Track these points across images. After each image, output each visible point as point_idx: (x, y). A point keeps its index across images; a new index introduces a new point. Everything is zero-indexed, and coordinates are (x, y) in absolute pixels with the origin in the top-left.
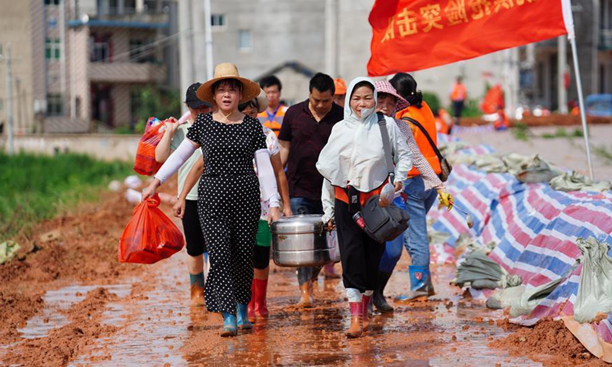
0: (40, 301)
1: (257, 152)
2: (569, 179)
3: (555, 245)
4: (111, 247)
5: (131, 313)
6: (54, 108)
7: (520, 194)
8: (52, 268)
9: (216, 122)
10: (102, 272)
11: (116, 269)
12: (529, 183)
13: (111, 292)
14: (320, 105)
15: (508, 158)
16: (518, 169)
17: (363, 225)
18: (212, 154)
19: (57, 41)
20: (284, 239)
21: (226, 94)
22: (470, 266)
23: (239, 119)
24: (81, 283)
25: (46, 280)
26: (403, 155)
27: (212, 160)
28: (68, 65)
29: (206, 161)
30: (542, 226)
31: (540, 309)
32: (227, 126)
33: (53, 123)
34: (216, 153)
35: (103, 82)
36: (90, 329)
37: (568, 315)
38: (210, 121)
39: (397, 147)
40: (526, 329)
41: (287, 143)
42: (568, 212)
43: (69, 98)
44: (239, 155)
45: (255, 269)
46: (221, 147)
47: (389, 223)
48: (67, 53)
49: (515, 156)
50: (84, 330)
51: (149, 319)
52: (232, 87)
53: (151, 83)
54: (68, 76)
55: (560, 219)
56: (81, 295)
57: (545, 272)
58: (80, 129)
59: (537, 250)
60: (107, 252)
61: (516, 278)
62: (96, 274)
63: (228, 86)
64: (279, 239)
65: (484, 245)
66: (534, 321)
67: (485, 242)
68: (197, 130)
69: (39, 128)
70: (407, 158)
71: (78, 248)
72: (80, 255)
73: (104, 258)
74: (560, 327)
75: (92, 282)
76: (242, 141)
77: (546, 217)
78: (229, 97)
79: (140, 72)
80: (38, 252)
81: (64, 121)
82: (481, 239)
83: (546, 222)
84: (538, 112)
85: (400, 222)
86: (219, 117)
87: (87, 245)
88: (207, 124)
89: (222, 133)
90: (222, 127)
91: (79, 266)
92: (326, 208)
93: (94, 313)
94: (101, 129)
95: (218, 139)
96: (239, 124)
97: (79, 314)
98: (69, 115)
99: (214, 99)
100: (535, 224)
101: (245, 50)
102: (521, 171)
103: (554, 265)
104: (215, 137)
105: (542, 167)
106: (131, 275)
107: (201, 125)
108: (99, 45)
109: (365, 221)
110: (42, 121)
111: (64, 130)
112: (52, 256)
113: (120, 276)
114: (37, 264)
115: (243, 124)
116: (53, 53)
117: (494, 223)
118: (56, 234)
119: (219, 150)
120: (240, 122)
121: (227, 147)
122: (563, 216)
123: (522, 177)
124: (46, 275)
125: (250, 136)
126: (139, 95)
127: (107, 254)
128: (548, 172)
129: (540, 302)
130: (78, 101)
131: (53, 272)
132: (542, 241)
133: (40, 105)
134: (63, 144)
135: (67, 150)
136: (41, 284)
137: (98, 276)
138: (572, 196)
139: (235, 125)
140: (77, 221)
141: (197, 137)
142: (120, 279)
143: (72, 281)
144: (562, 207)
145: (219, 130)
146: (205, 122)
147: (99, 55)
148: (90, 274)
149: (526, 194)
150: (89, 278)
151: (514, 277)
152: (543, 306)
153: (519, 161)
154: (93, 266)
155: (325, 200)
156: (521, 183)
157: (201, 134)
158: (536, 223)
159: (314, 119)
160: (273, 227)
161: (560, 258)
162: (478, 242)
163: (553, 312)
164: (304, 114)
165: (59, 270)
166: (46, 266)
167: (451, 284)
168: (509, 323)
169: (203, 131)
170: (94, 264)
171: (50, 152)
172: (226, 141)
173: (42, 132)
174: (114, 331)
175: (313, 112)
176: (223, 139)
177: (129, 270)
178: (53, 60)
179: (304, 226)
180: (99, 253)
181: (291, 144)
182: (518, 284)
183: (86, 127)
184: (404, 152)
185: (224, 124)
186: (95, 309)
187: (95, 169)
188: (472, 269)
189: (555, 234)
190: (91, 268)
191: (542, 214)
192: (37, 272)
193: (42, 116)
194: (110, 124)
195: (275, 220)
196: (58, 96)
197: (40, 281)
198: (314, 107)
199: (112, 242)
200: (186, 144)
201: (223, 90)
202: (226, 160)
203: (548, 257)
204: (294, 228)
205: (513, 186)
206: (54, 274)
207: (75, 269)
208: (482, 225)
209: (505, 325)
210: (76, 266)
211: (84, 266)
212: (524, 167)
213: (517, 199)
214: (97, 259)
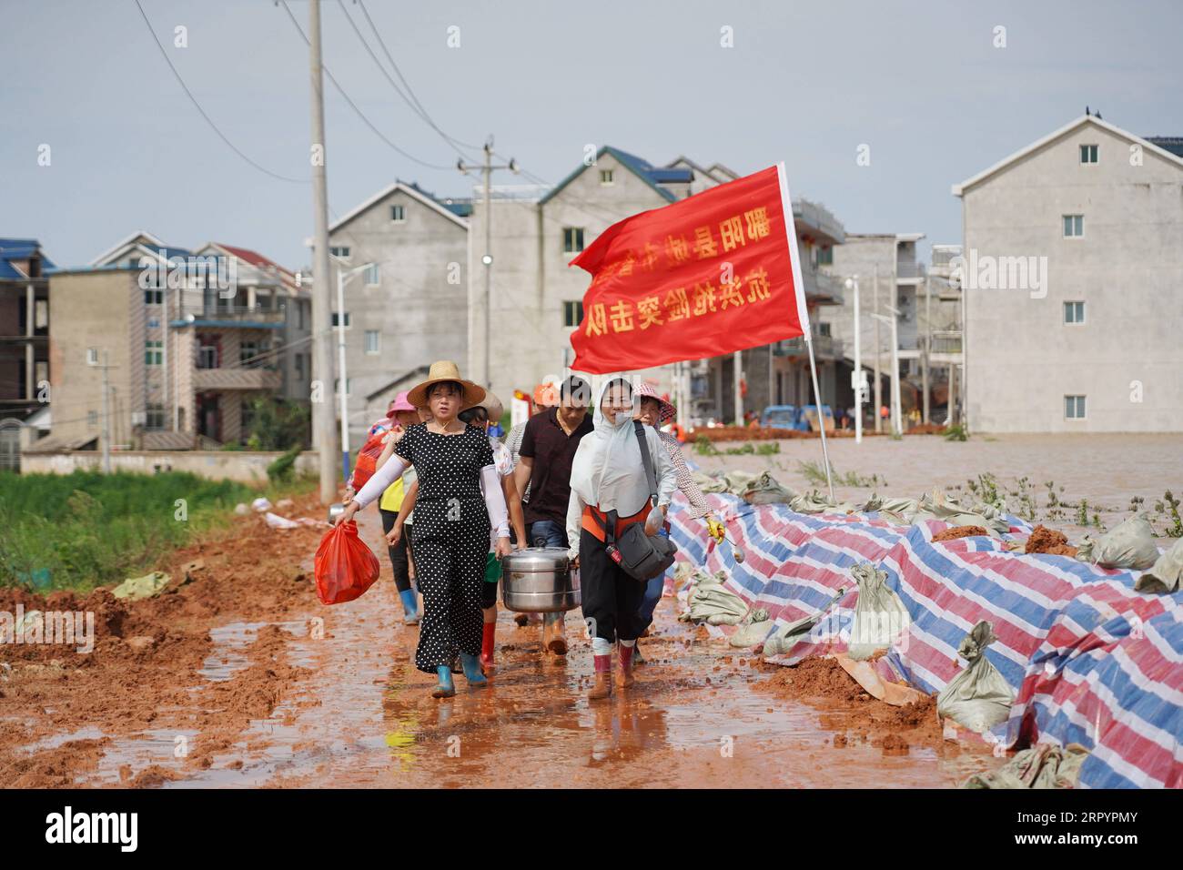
0: (209, 640)
1: (484, 468)
2: (810, 499)
3: (808, 573)
4: (273, 579)
5: (320, 654)
6: (154, 422)
7: (749, 517)
8: (211, 602)
9: (433, 434)
10: (268, 607)
11: (284, 603)
12: (757, 504)
13: (286, 629)
14: (573, 415)
15: (731, 475)
16: (744, 487)
17: (619, 560)
18: (429, 472)
19: (159, 345)
20: (520, 577)
21: (444, 400)
22: (706, 599)
23: (460, 429)
24: (245, 619)
25: (206, 616)
26: (667, 471)
27: (430, 480)
28: (170, 373)
29: (421, 481)
30: (788, 553)
31: (800, 646)
32: (447, 438)
33: (153, 438)
34: (435, 471)
35: (209, 391)
36: (283, 671)
37: (838, 652)
38: (424, 433)
39: (659, 463)
40: (788, 669)
41: (529, 460)
42: (823, 536)
43: (171, 408)
44: (464, 473)
45: (484, 610)
46: (441, 463)
47: (651, 556)
48: (170, 359)
49: (739, 473)
50: (277, 672)
51: (346, 660)
52: (452, 392)
53: (266, 391)
54: (171, 385)
55: (813, 544)
56: (251, 633)
57: (798, 604)
58: (183, 445)
59: (785, 579)
60: (270, 584)
61: (763, 612)
62: (262, 609)
63: (446, 390)
64: (513, 578)
65: (711, 575)
66: (795, 660)
67: (712, 572)
68: (408, 445)
69: (137, 444)
70: (671, 475)
71: (233, 580)
72: (238, 588)
73: (267, 591)
74: (834, 666)
75: (257, 619)
76: (466, 456)
77: (792, 542)
78: (446, 404)
79: (251, 378)
80: (192, 584)
81: (166, 435)
82: (707, 568)
83: (795, 548)
84: (711, 425)
85: (666, 555)
86: (434, 428)
87: (241, 576)
88: (421, 436)
89: (441, 446)
90: (440, 439)
91: (239, 600)
92: (573, 540)
93: (277, 654)
94: (208, 445)
95: (436, 454)
96: (461, 435)
97: (261, 654)
98: (171, 429)
99: (428, 404)
100: (778, 550)
101: (372, 353)
102: (747, 490)
103: (810, 596)
104: (433, 452)
105: (772, 485)
106: (302, 611)
107: (413, 438)
108: (206, 348)
109: (621, 555)
110: (140, 435)
111: (167, 447)
112: (207, 588)
113: (289, 612)
114: (193, 597)
115: (465, 435)
116: (154, 358)
117: (721, 550)
118: (199, 563)
119: (438, 468)
120: (462, 432)
121: (448, 463)
122: (817, 541)
123: (749, 497)
124: (206, 610)
125: (476, 449)
126: (253, 405)
127: (271, 587)
128: (778, 492)
129: (799, 638)
130: (181, 411)
131: (213, 607)
132: (790, 569)
133: (139, 417)
134: (164, 461)
135: (169, 468)
136: (201, 621)
137: (265, 611)
138: (820, 519)
139: (456, 436)
140: (217, 549)
141: (409, 453)
142: (290, 615)
143: (235, 617)
144: (811, 531)
145: (437, 443)
146: (418, 434)
147: (206, 360)
148: (255, 610)
149: (757, 515)
150: (254, 614)
151: (760, 611)
152: (804, 643)
153: (743, 479)
154: (256, 600)
155: (571, 531)
156: (748, 504)
157: (414, 450)
158: (781, 549)
159: (563, 432)
160: (504, 562)
161: (815, 588)
162: (704, 571)
163: (817, 649)
164: (551, 426)
165: (219, 604)
166: (205, 600)
167: (679, 619)
168: (764, 663)
169: (416, 445)
170: (257, 598)
171: (151, 471)
172: (447, 456)
173: (141, 448)
174: (311, 673)
175: (562, 423)
176: (443, 453)
177: (298, 605)
178: (154, 366)
179: (545, 563)
180: (261, 585)
181: (534, 461)
182: (765, 619)
183: (191, 443)
184: (667, 469)
185: (443, 436)
186: (277, 649)
187: (201, 490)
188: (707, 602)
189: (807, 561)
190: (255, 603)
191: (788, 538)
192: (195, 606)
193: (140, 430)
194: (218, 439)
195: (505, 554)
196: (159, 407)
197: (199, 617)
198: (565, 419)
199: (274, 573)
200: (395, 461)
201: (439, 395)
202: (447, 480)
203: (801, 587)
204: (530, 565)
205: (739, 508)
206: (214, 609)
207: (236, 604)
208: (705, 551)
209: (760, 665)
210: (237, 601)
211: (245, 600)
212: (751, 485)
213: (746, 522)
214: (259, 592)
